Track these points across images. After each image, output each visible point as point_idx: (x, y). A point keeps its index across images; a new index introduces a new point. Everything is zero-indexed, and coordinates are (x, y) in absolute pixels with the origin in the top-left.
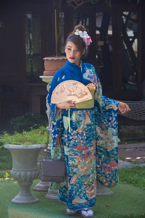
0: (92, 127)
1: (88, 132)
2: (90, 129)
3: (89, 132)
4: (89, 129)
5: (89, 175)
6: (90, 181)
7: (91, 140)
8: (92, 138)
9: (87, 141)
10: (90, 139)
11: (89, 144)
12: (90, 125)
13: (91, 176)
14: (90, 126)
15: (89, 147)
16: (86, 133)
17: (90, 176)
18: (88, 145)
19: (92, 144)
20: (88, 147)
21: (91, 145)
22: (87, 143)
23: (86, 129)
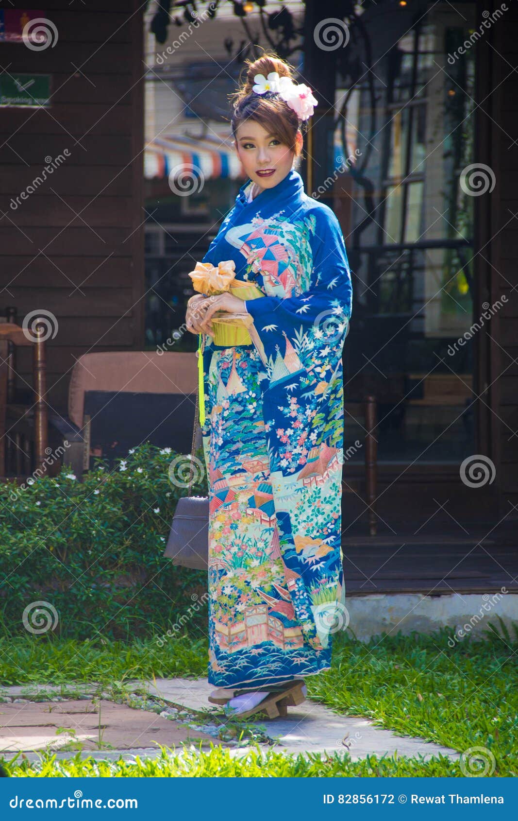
0: (245, 406)
1: (231, 423)
2: (237, 413)
3: (233, 424)
4: (234, 411)
5: (222, 571)
6: (228, 591)
7: (237, 452)
8: (240, 445)
9: (223, 454)
10: (234, 448)
11: (229, 464)
12: (240, 399)
13: (230, 575)
14: (240, 403)
15: (228, 476)
16: (224, 427)
17: (226, 574)
18: (225, 466)
19: (240, 467)
20: (225, 473)
21: (233, 468)
22: (223, 460)
23: (226, 414)
